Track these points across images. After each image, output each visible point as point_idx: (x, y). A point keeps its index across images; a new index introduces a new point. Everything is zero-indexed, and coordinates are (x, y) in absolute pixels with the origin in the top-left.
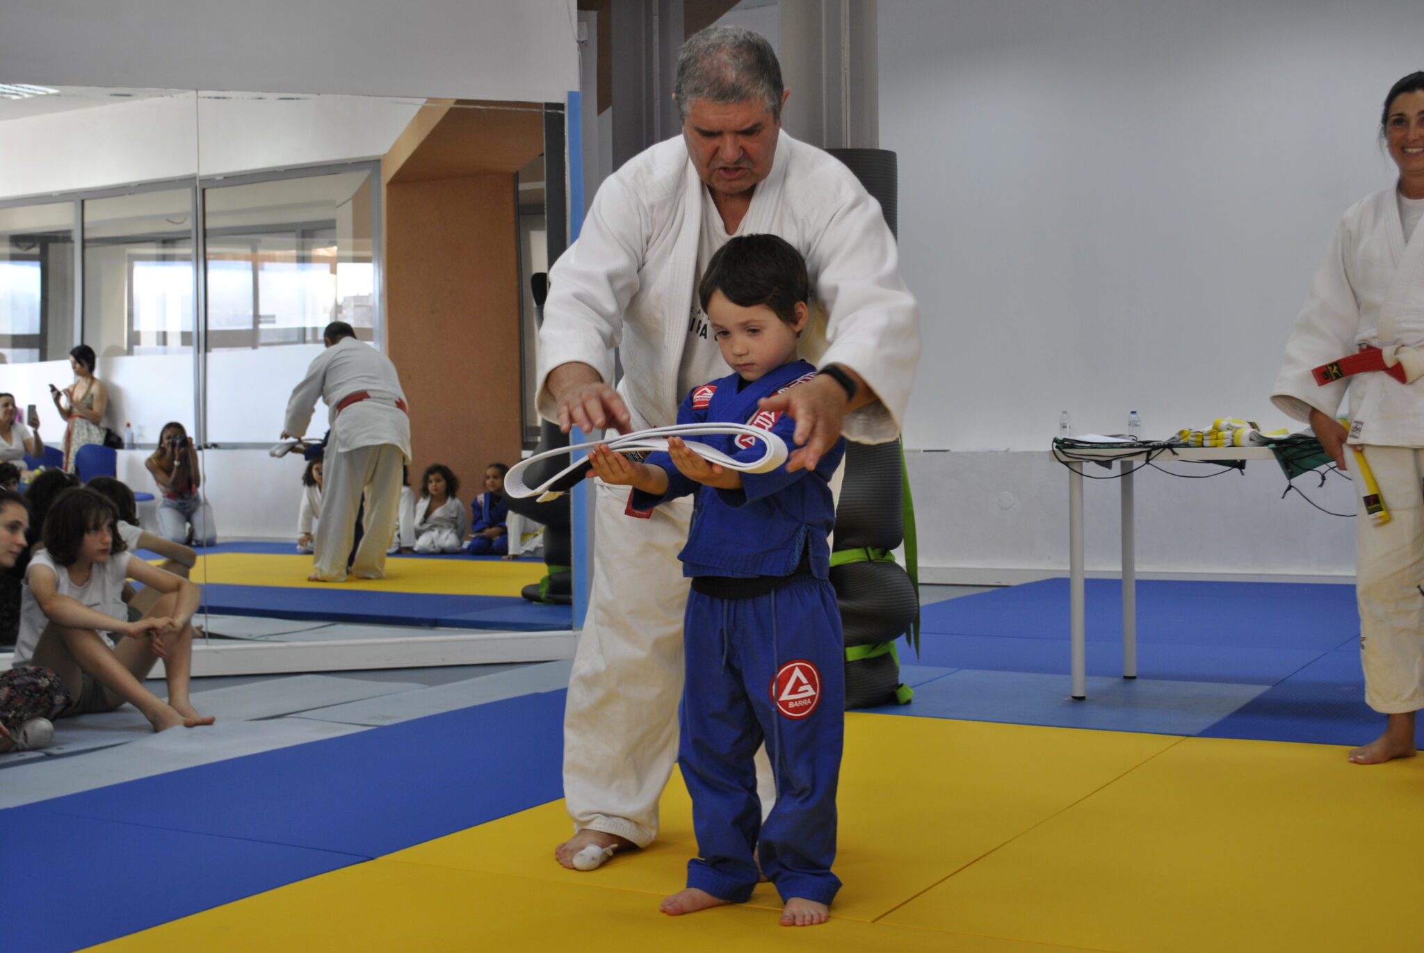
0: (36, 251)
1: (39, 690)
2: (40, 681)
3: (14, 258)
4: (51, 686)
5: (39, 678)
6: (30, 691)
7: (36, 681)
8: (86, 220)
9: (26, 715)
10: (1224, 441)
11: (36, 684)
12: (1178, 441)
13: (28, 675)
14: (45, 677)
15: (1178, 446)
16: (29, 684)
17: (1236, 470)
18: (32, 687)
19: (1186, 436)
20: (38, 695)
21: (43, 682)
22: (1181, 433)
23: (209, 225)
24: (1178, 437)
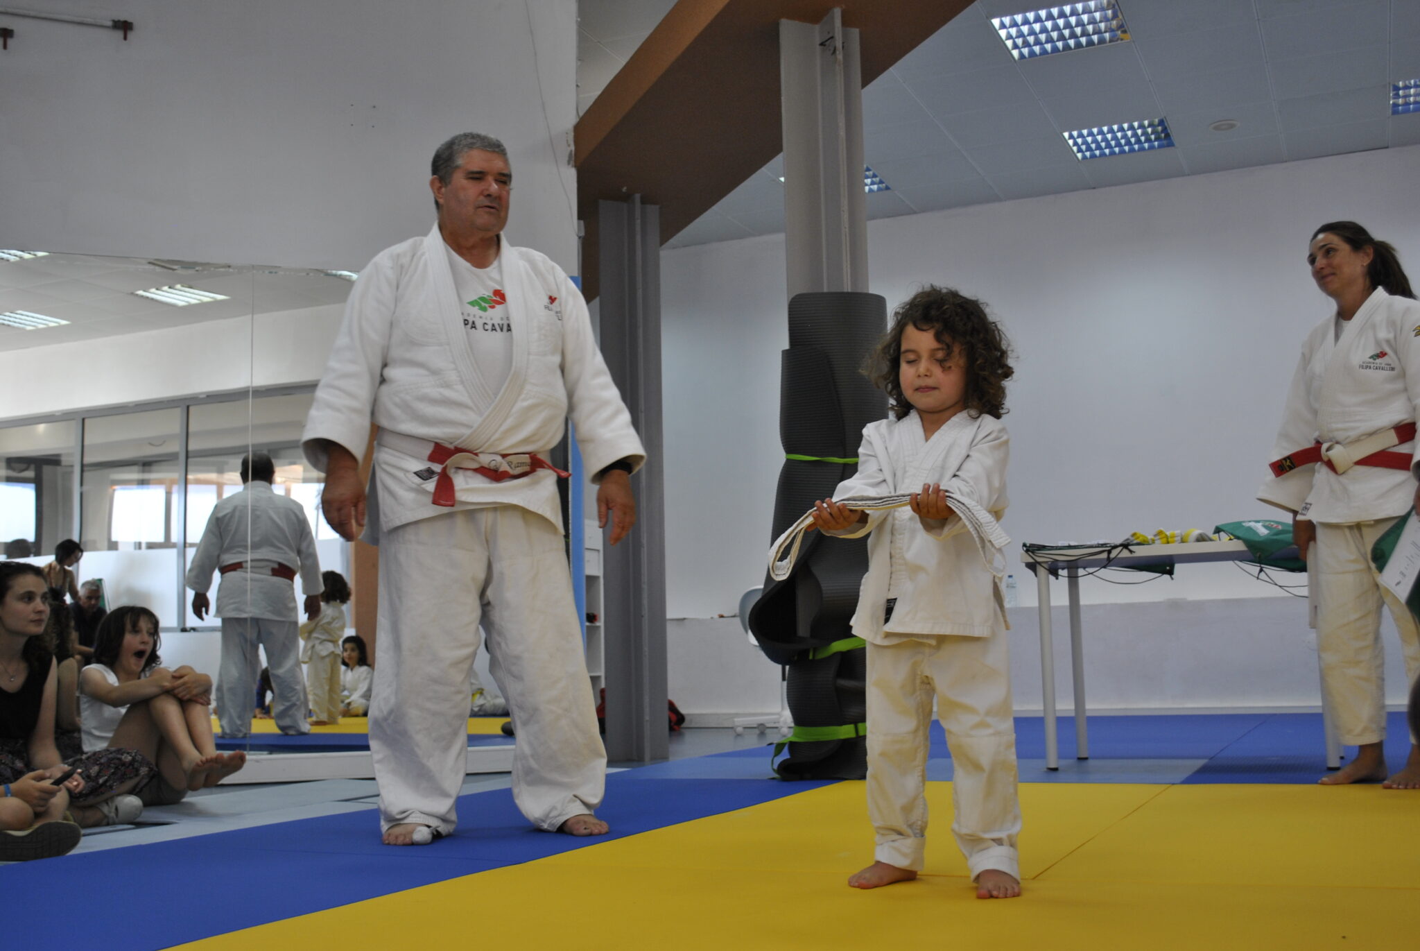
0: (30, 474)
1: (124, 764)
2: (123, 757)
3: (9, 480)
4: (134, 760)
5: (122, 755)
6: (114, 764)
7: (119, 756)
8: (87, 442)
9: (115, 784)
10: (1176, 539)
11: (120, 759)
12: (1132, 541)
13: (111, 753)
14: (128, 753)
15: (1132, 545)
16: (113, 759)
17: (1167, 577)
18: (116, 761)
19: (1138, 538)
20: (123, 768)
21: (126, 757)
22: (1134, 535)
23: (191, 448)
24: (1131, 539)
